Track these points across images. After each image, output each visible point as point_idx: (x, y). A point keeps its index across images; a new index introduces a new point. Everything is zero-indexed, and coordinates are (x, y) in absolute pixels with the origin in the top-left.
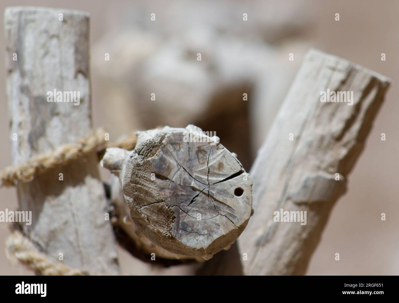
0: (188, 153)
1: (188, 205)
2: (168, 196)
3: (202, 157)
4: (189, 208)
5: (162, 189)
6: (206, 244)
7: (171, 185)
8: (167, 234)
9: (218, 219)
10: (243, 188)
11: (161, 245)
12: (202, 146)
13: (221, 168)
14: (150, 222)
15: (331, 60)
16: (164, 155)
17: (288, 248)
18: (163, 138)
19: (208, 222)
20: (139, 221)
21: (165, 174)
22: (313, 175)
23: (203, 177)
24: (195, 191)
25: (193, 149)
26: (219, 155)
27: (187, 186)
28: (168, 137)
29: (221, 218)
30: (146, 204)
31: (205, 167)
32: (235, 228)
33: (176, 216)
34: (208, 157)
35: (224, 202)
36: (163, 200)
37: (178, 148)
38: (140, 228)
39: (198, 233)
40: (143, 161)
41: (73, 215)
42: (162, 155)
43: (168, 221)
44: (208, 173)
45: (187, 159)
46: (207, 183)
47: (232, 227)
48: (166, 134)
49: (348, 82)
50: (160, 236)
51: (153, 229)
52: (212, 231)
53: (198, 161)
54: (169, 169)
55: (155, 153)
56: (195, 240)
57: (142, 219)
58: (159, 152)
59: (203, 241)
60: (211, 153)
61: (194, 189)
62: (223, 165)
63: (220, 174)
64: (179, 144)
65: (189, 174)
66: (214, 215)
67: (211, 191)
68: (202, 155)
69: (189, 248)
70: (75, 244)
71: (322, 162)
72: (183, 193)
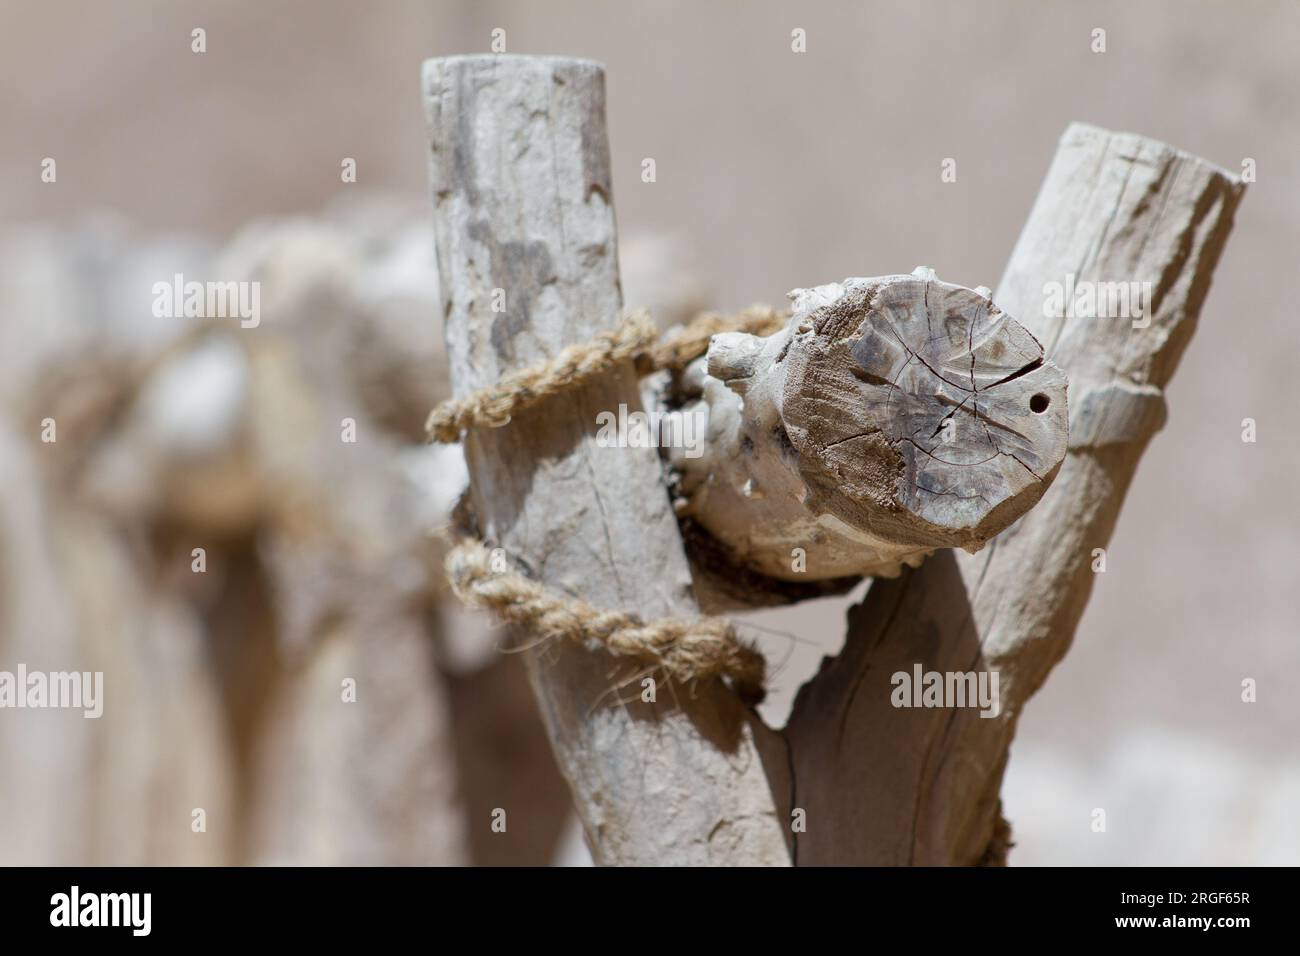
0: (927, 324)
1: (932, 437)
2: (889, 419)
3: (957, 333)
4: (934, 442)
5: (874, 404)
6: (975, 519)
7: (893, 395)
8: (886, 502)
9: (997, 463)
10: (1049, 393)
11: (869, 527)
12: (955, 308)
13: (1000, 354)
14: (847, 477)
15: (1126, 142)
16: (876, 332)
17: (1056, 545)
18: (871, 294)
19: (976, 469)
20: (817, 478)
21: (879, 372)
22: (1104, 388)
23: (961, 374)
24: (946, 406)
25: (938, 316)
26: (993, 326)
27: (927, 396)
28: (883, 292)
29: (1004, 461)
30: (836, 438)
31: (965, 352)
32: (1034, 481)
33: (907, 462)
34: (969, 331)
35: (1009, 426)
36: (878, 428)
37: (904, 314)
38: (820, 493)
39: (957, 496)
40: (830, 346)
41: (597, 495)
42: (872, 332)
43: (889, 472)
44: (973, 366)
45: (926, 337)
46: (971, 387)
47: (1028, 479)
48: (877, 286)
49: (1164, 188)
50: (869, 508)
51: (854, 494)
52: (987, 490)
53: (948, 341)
54: (888, 360)
55: (855, 329)
56: (951, 512)
57: (827, 474)
58: (866, 324)
59: (968, 512)
60: (976, 322)
61: (943, 401)
62: (1003, 347)
63: (997, 367)
64: (906, 306)
65: (932, 370)
66: (989, 456)
67: (979, 403)
68: (957, 328)
69: (937, 528)
70: (604, 557)
71: (1119, 359)
72: (920, 411)
